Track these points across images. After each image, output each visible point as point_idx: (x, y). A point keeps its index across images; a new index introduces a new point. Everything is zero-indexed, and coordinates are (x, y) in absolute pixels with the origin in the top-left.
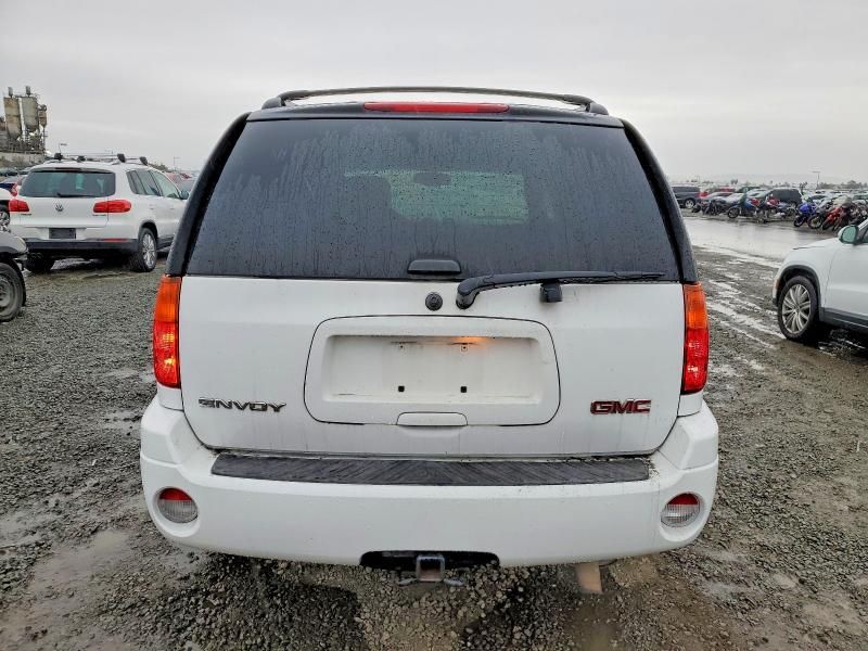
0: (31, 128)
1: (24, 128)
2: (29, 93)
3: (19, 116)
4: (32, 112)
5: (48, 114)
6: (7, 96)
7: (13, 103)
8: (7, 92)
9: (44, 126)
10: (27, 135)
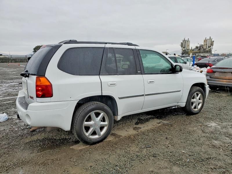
0: (209, 47)
1: (207, 47)
2: (210, 38)
3: (207, 44)
4: (210, 43)
5: (214, 43)
6: (205, 40)
7: (206, 41)
8: (205, 39)
9: (212, 46)
10: (208, 49)
